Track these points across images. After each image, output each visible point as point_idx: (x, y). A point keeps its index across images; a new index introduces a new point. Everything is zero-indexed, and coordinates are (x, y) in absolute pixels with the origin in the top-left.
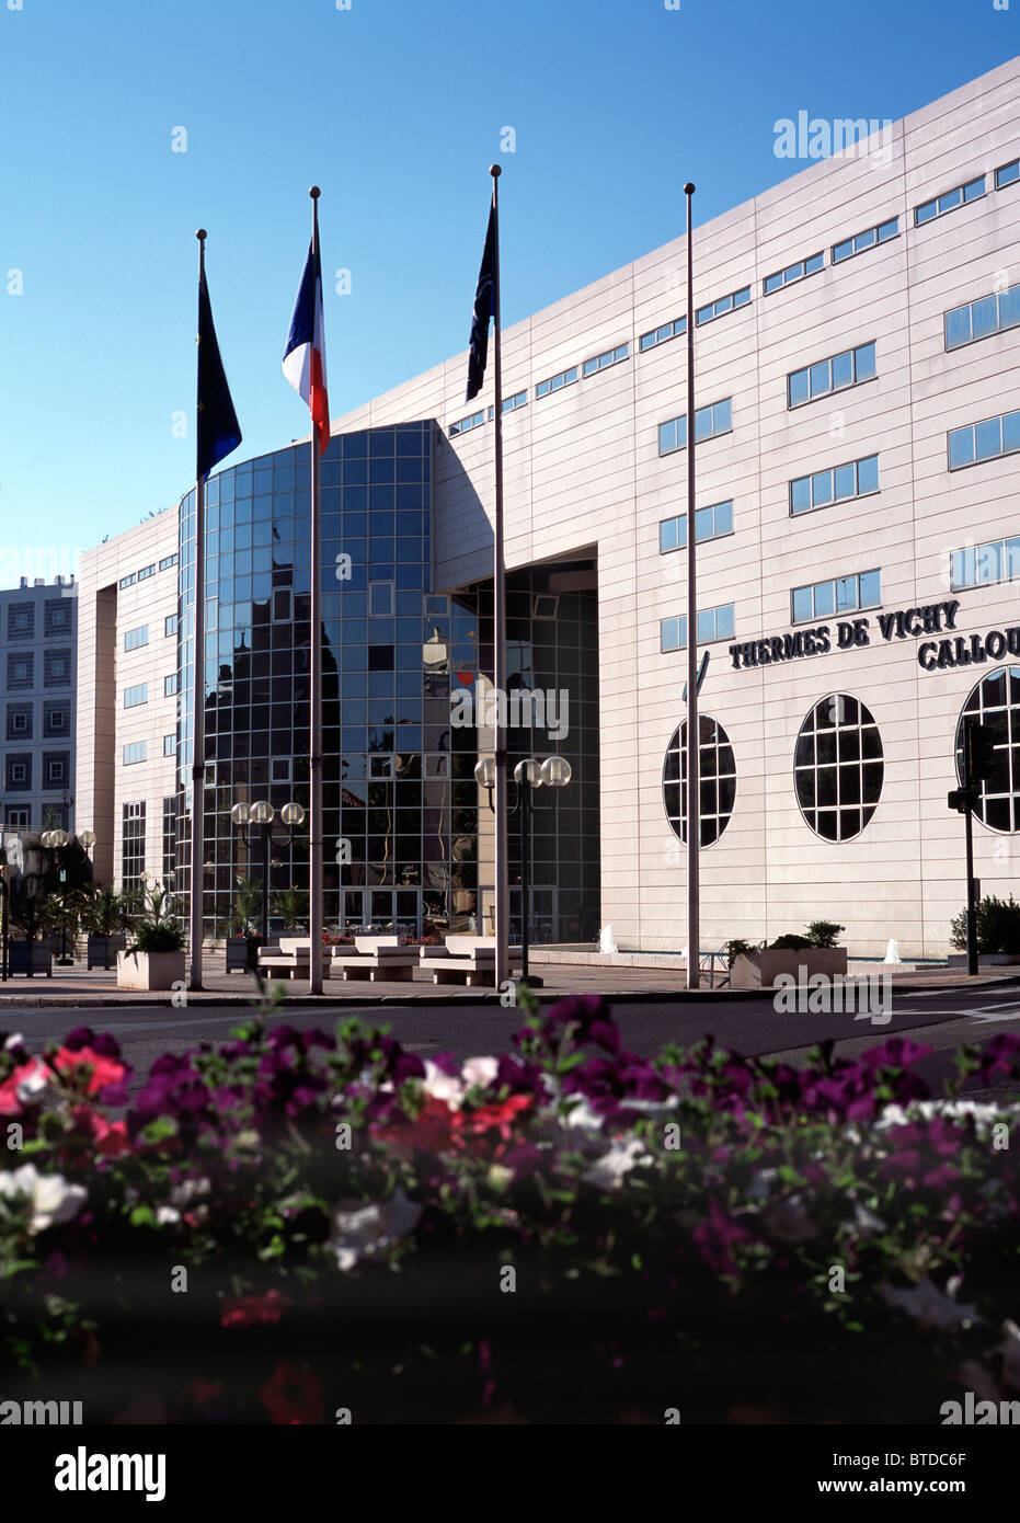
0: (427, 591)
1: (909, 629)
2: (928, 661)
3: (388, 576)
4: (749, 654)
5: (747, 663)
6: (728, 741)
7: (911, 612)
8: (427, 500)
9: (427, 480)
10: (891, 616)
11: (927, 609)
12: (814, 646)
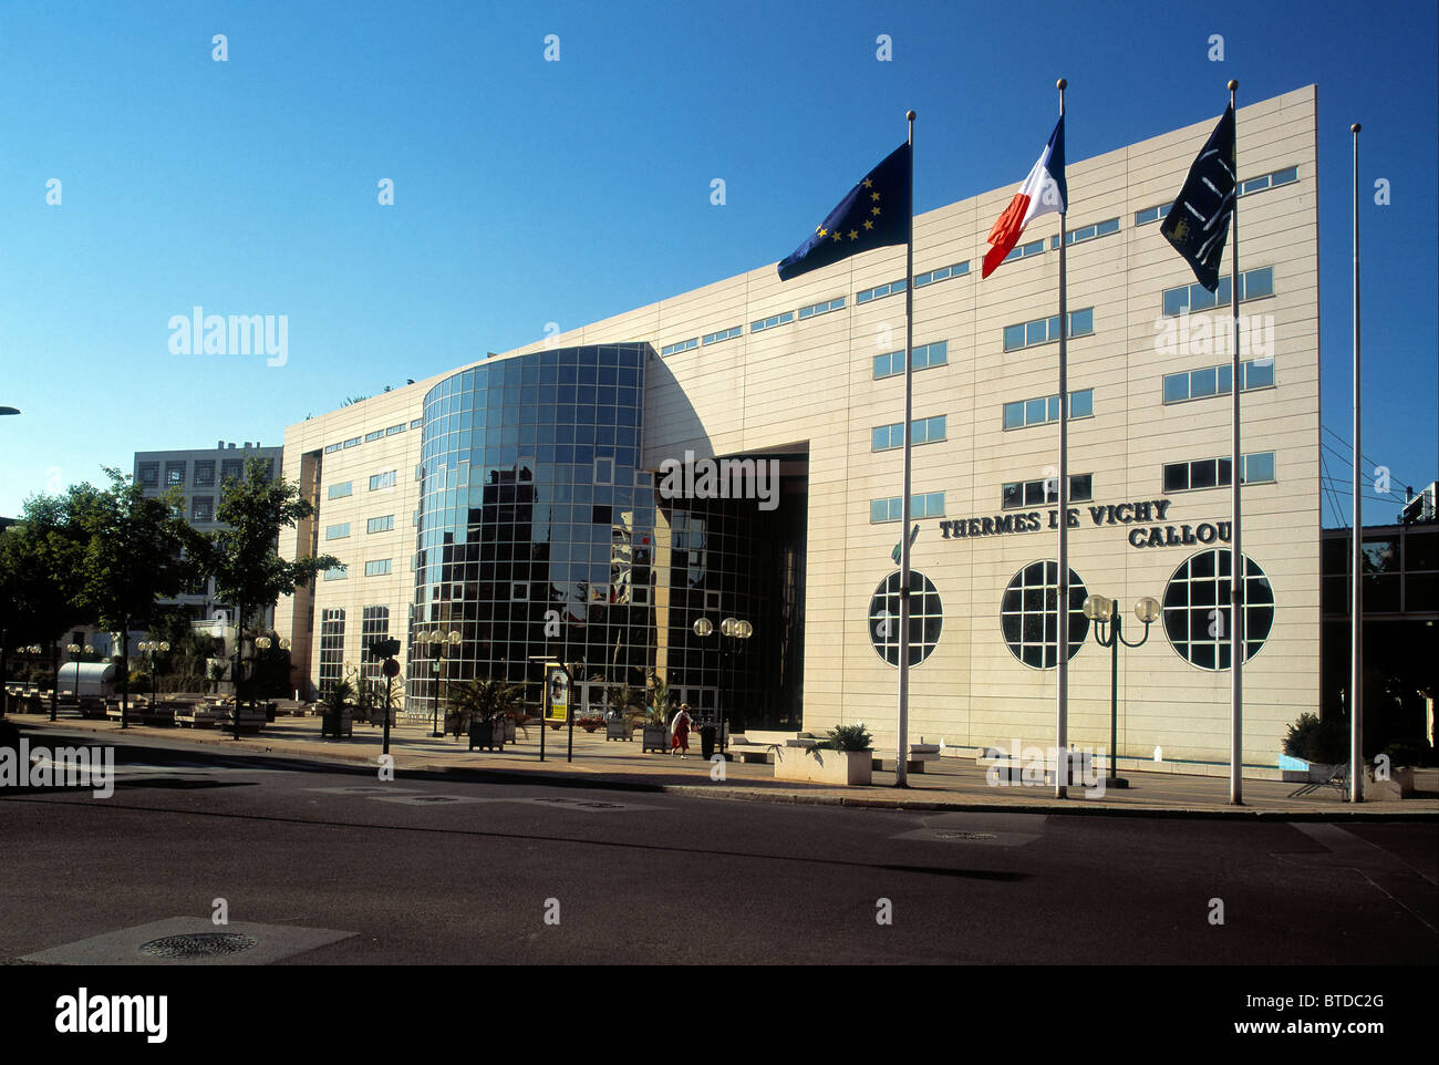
0: (638, 468)
1: (1120, 518)
2: (1138, 542)
3: (611, 455)
4: (958, 529)
5: (956, 535)
6: (935, 590)
7: (1122, 506)
8: (640, 400)
9: (641, 386)
10: (1102, 509)
11: (1138, 505)
12: (1024, 526)
